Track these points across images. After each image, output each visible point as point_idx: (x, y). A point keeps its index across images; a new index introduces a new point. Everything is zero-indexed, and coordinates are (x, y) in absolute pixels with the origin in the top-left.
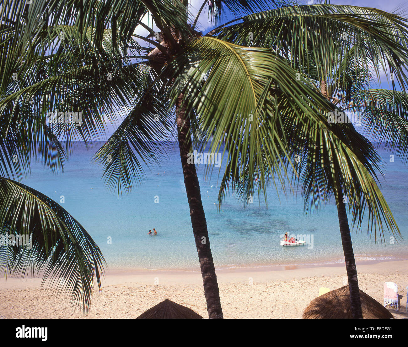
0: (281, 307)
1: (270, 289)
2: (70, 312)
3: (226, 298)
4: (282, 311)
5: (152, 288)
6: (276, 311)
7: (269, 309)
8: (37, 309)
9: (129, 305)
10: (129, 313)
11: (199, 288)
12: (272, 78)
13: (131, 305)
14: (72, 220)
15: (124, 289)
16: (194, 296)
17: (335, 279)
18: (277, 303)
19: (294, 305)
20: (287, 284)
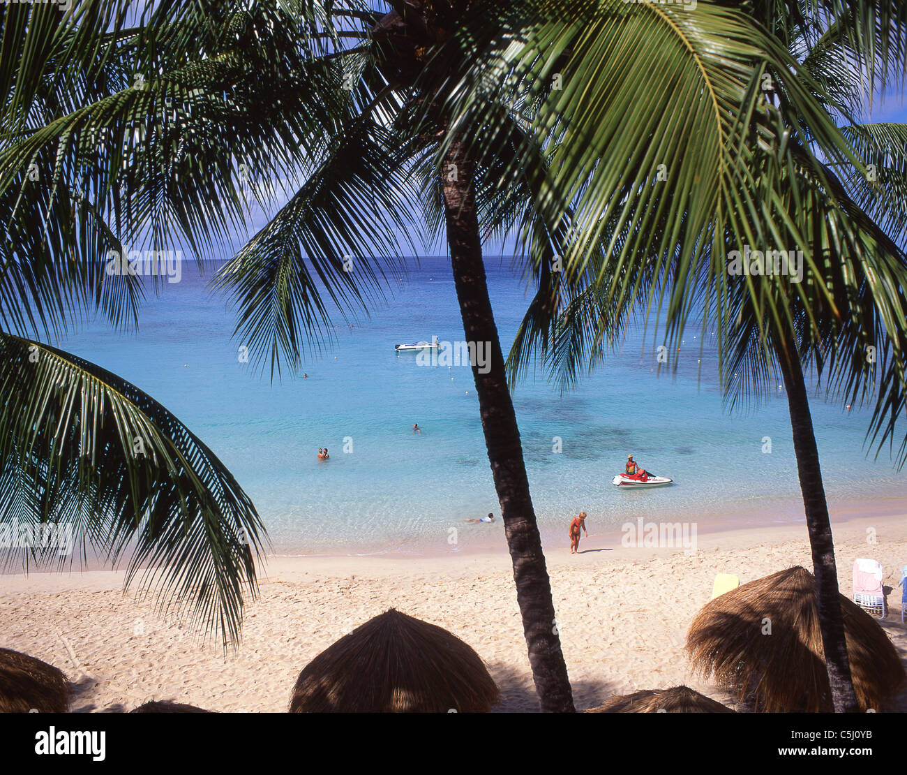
0: (631, 617)
1: (605, 581)
2: (165, 640)
3: (508, 601)
4: (633, 627)
5: (343, 583)
6: (621, 627)
7: (605, 623)
8: (89, 636)
9: (294, 622)
10: (297, 640)
11: (446, 581)
12: (764, 64)
13: (300, 622)
14: (188, 435)
15: (279, 588)
16: (437, 598)
17: (743, 554)
18: (622, 609)
19: (661, 613)
20: (639, 567)
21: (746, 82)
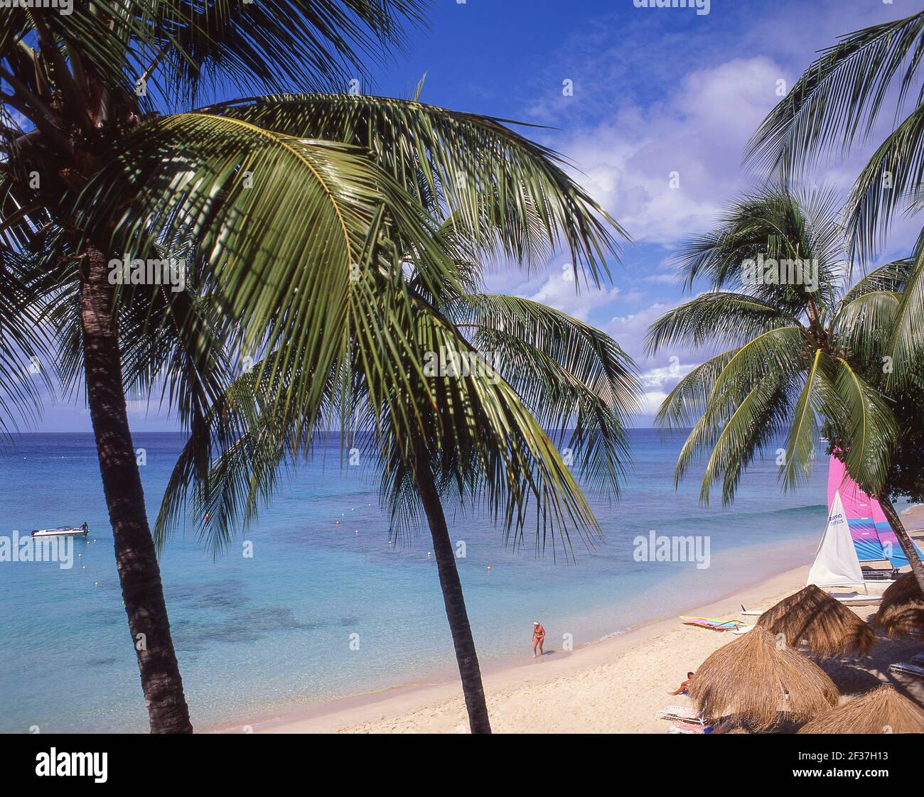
12: (384, 204)
21: (370, 219)
